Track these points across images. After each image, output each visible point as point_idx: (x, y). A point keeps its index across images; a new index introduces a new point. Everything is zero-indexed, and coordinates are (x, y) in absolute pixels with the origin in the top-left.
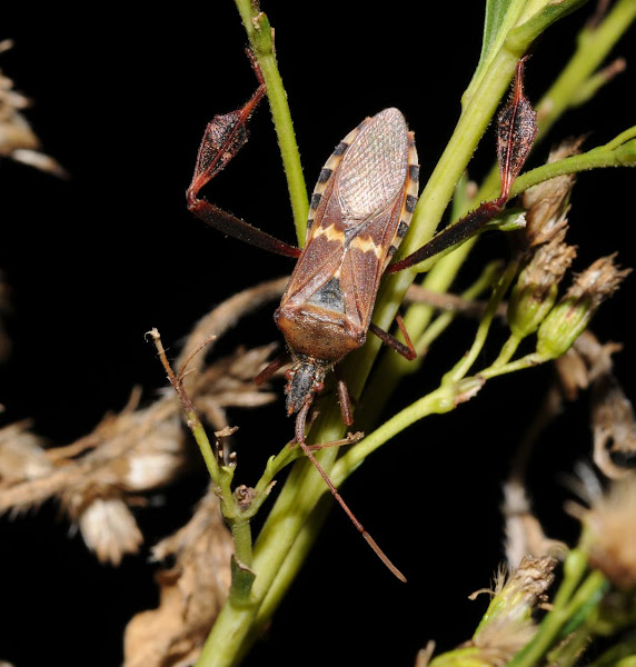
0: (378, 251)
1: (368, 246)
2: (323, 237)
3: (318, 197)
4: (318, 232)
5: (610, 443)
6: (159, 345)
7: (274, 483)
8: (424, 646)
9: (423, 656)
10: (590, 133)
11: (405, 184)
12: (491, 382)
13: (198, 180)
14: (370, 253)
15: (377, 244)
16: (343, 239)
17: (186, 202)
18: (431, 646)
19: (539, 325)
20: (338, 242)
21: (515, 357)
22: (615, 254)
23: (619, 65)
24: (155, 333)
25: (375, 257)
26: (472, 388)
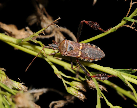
0: (79, 56)
1: (80, 54)
2: (80, 46)
3: (88, 44)
4: (81, 45)
5: (56, 104)
6: (58, 19)
7: (37, 43)
8: (5, 69)
9: (3, 69)
10: (107, 92)
11: (92, 59)
12: (61, 80)
13: (86, 22)
14: (78, 54)
15: (80, 55)
16: (80, 49)
17: (82, 20)
18: (5, 70)
19: (72, 87)
20: (80, 48)
21: (66, 84)
22: (86, 99)
23: (125, 99)
24: (60, 18)
25: (78, 55)
26: (59, 77)
